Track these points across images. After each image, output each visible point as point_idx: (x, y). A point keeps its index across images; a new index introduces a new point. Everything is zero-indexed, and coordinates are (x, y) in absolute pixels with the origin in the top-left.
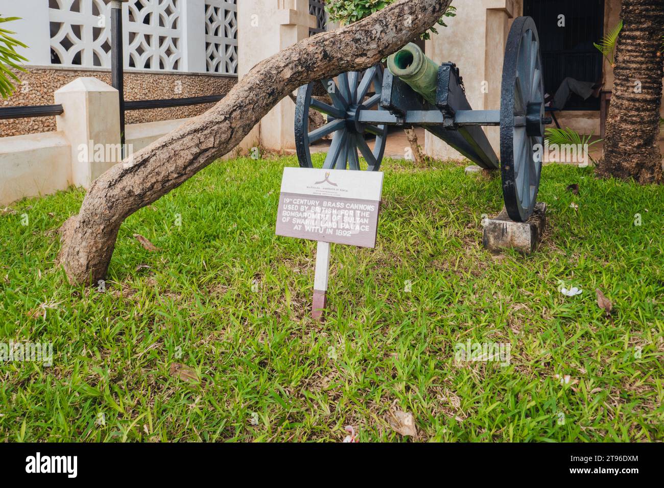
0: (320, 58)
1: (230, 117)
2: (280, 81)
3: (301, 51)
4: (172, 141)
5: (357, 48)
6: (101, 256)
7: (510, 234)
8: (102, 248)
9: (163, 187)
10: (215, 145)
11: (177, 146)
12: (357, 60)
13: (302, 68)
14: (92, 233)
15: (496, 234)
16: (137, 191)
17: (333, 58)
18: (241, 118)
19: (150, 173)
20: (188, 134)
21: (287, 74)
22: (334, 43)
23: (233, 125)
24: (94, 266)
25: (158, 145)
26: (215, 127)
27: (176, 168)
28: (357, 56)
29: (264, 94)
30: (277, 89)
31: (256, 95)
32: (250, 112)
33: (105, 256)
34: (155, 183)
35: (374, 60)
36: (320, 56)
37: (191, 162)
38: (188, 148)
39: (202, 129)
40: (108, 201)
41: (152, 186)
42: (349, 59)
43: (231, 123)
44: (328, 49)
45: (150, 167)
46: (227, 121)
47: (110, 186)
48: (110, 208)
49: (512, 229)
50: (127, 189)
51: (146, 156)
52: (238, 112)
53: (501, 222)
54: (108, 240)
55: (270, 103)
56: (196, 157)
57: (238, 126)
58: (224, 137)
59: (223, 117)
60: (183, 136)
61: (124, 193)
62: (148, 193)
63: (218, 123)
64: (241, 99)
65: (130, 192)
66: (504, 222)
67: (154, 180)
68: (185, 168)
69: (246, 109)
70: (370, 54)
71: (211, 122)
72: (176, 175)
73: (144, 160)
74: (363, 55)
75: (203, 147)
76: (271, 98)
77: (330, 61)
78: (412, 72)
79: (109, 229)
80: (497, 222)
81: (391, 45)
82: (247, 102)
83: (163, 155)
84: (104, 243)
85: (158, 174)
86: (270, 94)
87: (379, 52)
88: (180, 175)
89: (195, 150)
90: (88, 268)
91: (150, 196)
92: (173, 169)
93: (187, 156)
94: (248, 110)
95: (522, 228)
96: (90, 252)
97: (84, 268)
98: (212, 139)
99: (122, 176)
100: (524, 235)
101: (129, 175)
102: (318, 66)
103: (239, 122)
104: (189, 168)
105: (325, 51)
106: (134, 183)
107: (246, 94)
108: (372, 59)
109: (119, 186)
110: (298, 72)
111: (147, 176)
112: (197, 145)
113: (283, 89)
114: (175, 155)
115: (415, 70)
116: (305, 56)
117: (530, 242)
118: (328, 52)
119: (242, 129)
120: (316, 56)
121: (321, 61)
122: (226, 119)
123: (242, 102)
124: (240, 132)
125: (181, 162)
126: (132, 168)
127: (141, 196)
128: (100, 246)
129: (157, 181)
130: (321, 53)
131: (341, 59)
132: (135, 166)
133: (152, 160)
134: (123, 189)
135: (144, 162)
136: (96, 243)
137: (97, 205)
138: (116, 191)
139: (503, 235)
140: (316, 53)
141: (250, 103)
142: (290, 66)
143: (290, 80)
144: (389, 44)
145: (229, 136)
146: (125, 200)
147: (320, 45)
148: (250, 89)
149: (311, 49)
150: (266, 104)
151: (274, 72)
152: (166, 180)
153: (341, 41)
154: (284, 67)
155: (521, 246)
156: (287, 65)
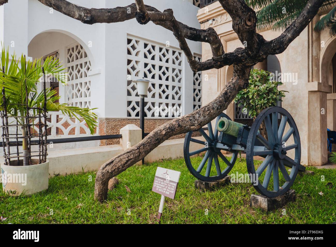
0: (177, 127)
1: (139, 148)
2: (161, 135)
3: (170, 124)
4: (121, 155)
5: (191, 123)
6: (102, 191)
7: (259, 202)
8: (102, 189)
9: (118, 171)
10: (134, 158)
11: (121, 157)
12: (191, 127)
13: (170, 130)
14: (99, 184)
15: (254, 201)
16: (110, 171)
17: (182, 126)
18: (143, 148)
19: (114, 166)
20: (126, 153)
21: (164, 132)
22: (182, 121)
23: (140, 151)
24: (101, 195)
25: (117, 157)
26: (134, 152)
27: (121, 164)
28: (191, 126)
29: (154, 140)
30: (160, 138)
31: (150, 140)
32: (147, 146)
33: (104, 192)
34: (115, 169)
35: (198, 127)
36: (177, 126)
37: (126, 163)
38: (125, 158)
39: (130, 152)
40: (102, 174)
41: (114, 170)
42: (188, 127)
43: (139, 150)
44: (180, 123)
45: (113, 164)
46: (138, 150)
47: (103, 169)
48: (103, 176)
49: (260, 200)
50: (107, 170)
51: (113, 160)
52: (142, 146)
53: (257, 196)
54: (104, 187)
55: (157, 143)
56: (127, 161)
57: (142, 151)
58: (136, 155)
59: (137, 148)
60: (124, 154)
61: (106, 172)
62: (113, 172)
63: (135, 150)
64: (144, 142)
65: (108, 171)
66: (258, 196)
67: (115, 168)
68: (124, 165)
69: (146, 145)
70: (196, 125)
71: (133, 150)
72: (121, 167)
73: (112, 161)
74: (193, 125)
75: (130, 158)
76: (157, 141)
77: (181, 127)
78: (224, 130)
79: (103, 183)
80: (255, 196)
81: (203, 122)
82: (146, 143)
83: (117, 160)
84: (103, 187)
85: (116, 166)
86: (156, 140)
87: (199, 124)
88: (123, 167)
89: (127, 159)
90: (99, 195)
91: (114, 173)
92: (120, 165)
93: (124, 161)
94: (147, 145)
95: (264, 200)
96: (99, 190)
97: (98, 195)
98: (132, 156)
99: (106, 166)
100: (265, 203)
101: (108, 166)
102: (177, 129)
103: (143, 150)
104: (125, 165)
105: (179, 124)
106: (109, 168)
107: (147, 140)
108: (197, 127)
109: (105, 169)
110: (168, 132)
111: (113, 167)
112: (128, 157)
113: (163, 138)
114: (121, 160)
115: (225, 130)
116: (172, 126)
117: (267, 207)
118: (180, 124)
119: (144, 152)
120: (176, 126)
121: (178, 127)
122: (138, 149)
123: (144, 143)
124: (144, 153)
125: (122, 163)
126: (109, 163)
127: (112, 173)
128: (102, 188)
129: (116, 169)
130: (177, 125)
131: (185, 127)
132: (110, 163)
133: (114, 161)
134: (106, 170)
135: (112, 162)
136: (100, 187)
137: (99, 175)
138: (104, 171)
139: (257, 202)
140: (176, 125)
141: (147, 143)
142: (165, 130)
143: (165, 135)
144: (202, 122)
145: (139, 155)
146: (107, 174)
147: (177, 122)
148: (149, 138)
149: (174, 123)
150: (154, 143)
151: (159, 132)
152: (118, 168)
153: (185, 120)
154: (163, 130)
155: (264, 208)
156: (164, 129)
